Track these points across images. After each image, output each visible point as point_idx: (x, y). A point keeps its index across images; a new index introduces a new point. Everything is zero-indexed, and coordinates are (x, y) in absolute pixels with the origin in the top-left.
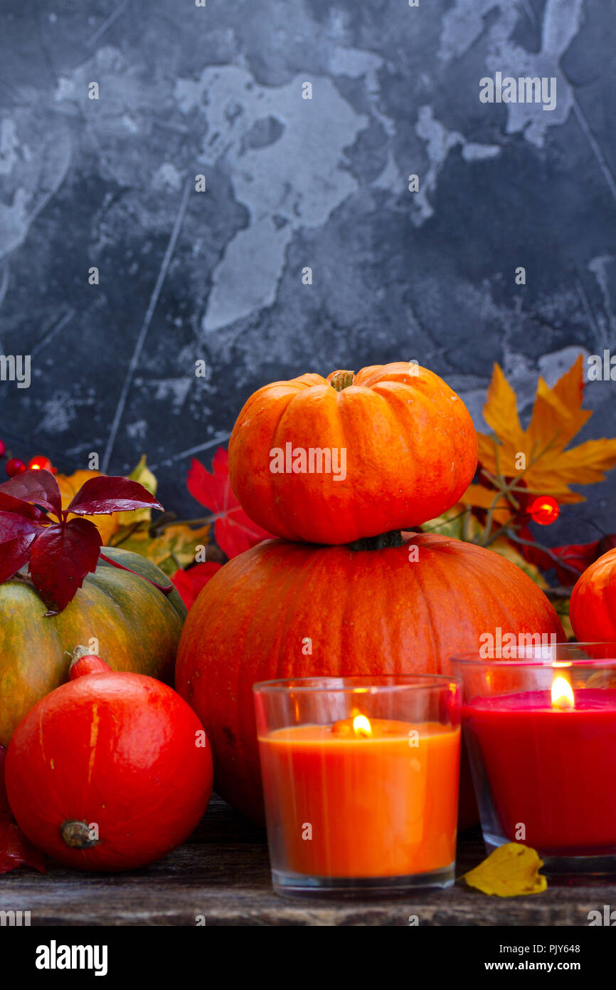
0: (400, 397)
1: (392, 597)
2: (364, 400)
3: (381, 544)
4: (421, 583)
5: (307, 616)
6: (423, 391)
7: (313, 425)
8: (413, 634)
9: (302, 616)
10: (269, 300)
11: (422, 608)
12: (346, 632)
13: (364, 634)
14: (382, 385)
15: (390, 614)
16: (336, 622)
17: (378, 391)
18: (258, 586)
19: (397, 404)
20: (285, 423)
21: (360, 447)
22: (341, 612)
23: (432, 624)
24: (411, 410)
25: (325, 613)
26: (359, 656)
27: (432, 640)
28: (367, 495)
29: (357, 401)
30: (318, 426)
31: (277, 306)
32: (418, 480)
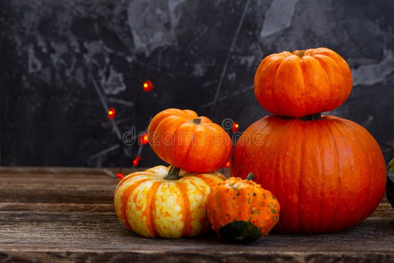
0: (325, 60)
1: (320, 138)
2: (311, 61)
3: (313, 118)
4: (331, 133)
5: (288, 144)
6: (333, 58)
7: (291, 71)
8: (329, 152)
9: (285, 144)
10: (288, 25)
11: (333, 142)
12: (303, 151)
13: (310, 151)
14: (317, 56)
15: (320, 144)
16: (299, 147)
17: (316, 58)
18: (267, 133)
19: (323, 64)
20: (280, 70)
21: (309, 79)
22: (301, 143)
23: (336, 149)
24: (329, 65)
25: (295, 143)
26: (308, 160)
27: (336, 155)
28: (312, 98)
29: (309, 62)
30: (293, 71)
31: (291, 28)
32: (331, 93)
